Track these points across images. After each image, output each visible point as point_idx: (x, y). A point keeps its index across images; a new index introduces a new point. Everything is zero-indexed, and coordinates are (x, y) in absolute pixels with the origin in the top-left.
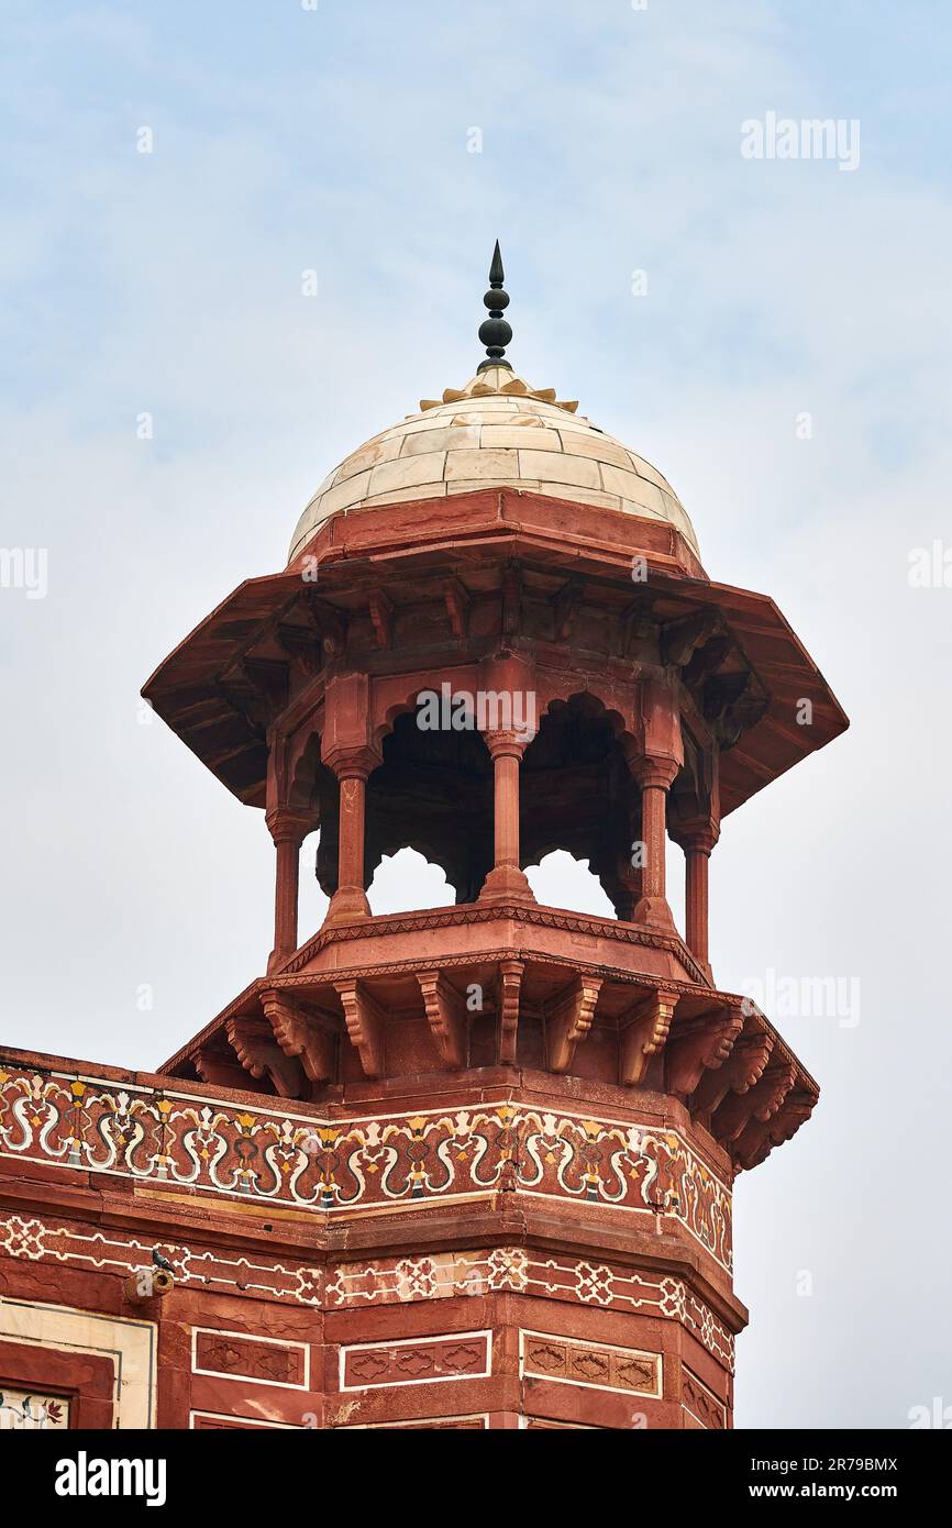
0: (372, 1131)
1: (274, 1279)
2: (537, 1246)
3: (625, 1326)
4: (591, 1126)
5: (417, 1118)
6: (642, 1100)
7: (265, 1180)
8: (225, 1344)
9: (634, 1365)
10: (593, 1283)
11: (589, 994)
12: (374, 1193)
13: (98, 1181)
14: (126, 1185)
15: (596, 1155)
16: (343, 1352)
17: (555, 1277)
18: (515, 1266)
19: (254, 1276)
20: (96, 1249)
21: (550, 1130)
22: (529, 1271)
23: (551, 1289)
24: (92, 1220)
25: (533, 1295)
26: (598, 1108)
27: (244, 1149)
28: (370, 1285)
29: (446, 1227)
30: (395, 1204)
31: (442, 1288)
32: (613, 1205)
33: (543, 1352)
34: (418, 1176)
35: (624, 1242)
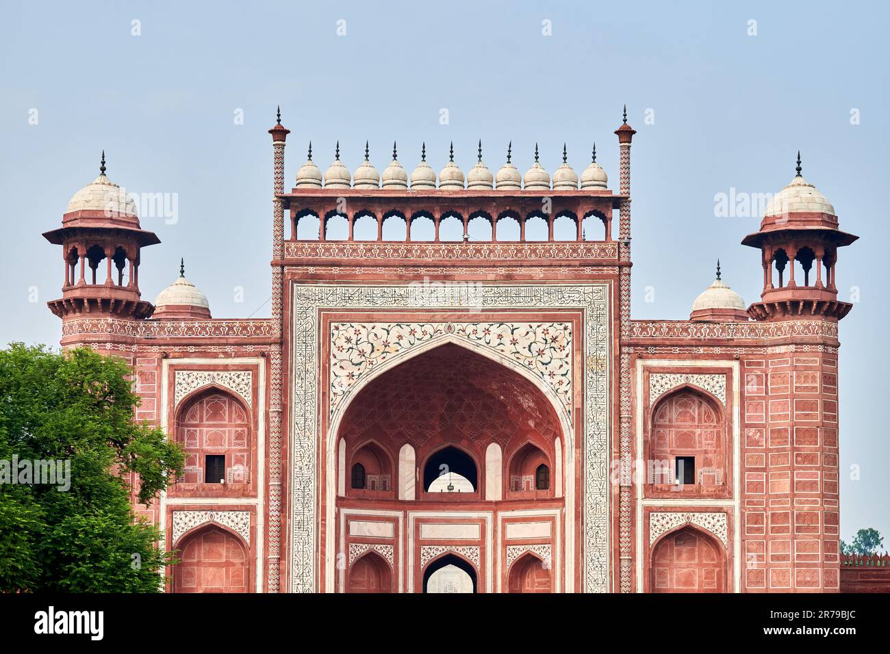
0: (772, 325)
1: (758, 351)
2: (796, 344)
3: (813, 354)
4: (806, 322)
5: (779, 323)
6: (813, 317)
7: (756, 335)
8: (750, 362)
9: (814, 360)
10: (806, 348)
11: (801, 304)
12: (773, 336)
13: (728, 340)
14: (733, 340)
15: (807, 327)
16: (770, 361)
17: (800, 348)
18: (792, 348)
19: (755, 351)
20: (729, 351)
21: (798, 324)
22: (796, 348)
23: (799, 350)
24: (727, 346)
25: (796, 352)
26: (807, 319)
27: (752, 330)
28: (773, 350)
29: (782, 342)
30: (776, 337)
31: (783, 351)
32: (810, 335)
33: (798, 360)
34: (779, 333)
35: (811, 341)
